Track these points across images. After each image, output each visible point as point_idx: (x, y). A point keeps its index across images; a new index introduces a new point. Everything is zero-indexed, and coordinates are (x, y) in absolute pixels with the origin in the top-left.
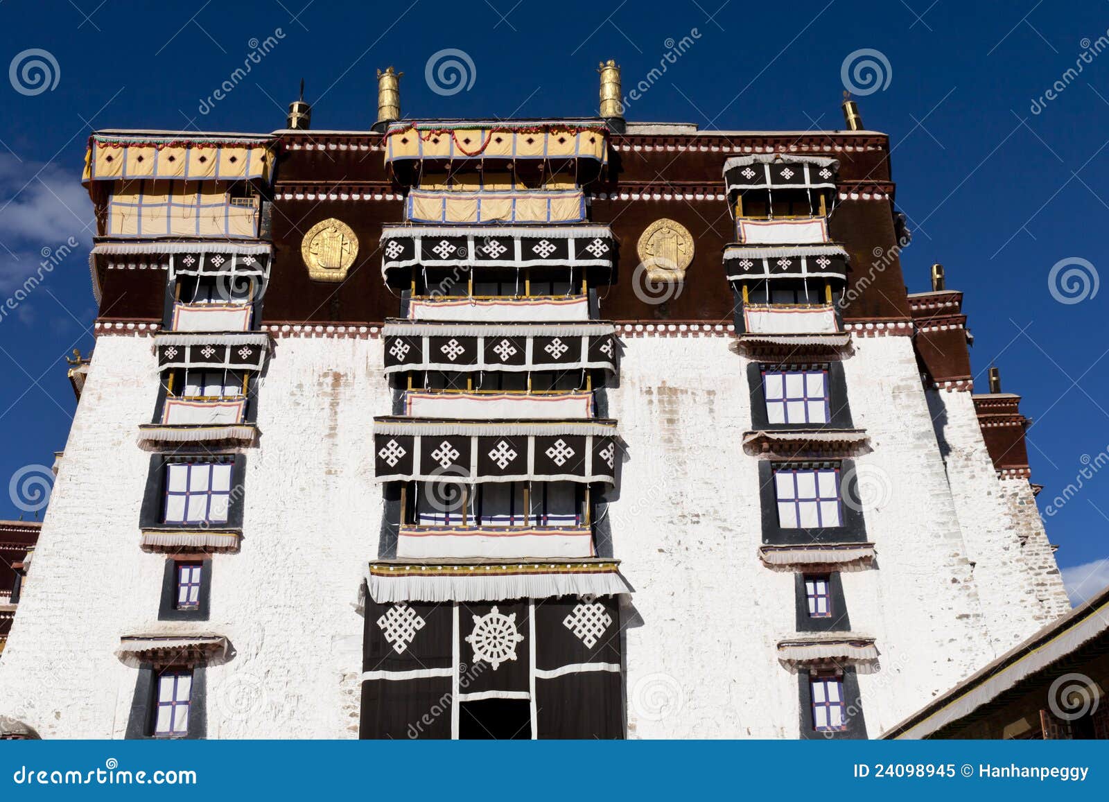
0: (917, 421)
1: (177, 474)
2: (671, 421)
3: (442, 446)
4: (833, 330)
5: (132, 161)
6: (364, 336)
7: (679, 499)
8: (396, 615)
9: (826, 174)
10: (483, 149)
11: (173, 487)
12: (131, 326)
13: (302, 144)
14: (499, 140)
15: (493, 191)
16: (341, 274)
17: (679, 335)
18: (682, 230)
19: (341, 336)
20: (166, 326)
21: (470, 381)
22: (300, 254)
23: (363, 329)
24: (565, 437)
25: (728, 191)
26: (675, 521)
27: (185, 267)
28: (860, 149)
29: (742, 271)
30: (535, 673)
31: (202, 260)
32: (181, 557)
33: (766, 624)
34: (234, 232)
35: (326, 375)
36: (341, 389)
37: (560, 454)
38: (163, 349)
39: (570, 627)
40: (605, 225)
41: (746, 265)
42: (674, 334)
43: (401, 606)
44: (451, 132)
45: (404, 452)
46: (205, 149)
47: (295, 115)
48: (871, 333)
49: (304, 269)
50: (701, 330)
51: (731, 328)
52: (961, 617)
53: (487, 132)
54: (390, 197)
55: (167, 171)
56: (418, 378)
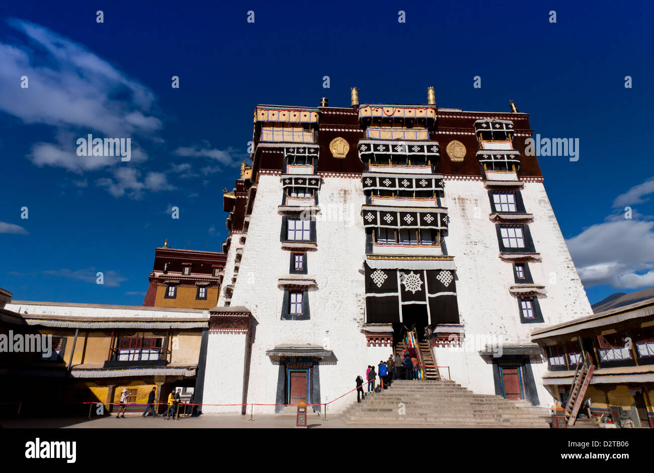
0: (548, 212)
1: (291, 224)
2: (463, 209)
3: (387, 215)
4: (517, 180)
5: (270, 115)
6: (353, 178)
7: (469, 236)
8: (377, 274)
9: (511, 126)
10: (393, 114)
11: (290, 228)
12: (272, 172)
13: (327, 112)
14: (399, 111)
15: (396, 129)
16: (344, 156)
17: (463, 180)
18: (461, 144)
19: (345, 177)
20: (284, 172)
21: (393, 194)
22: (329, 149)
23: (353, 175)
24: (430, 213)
25: (476, 131)
26: (468, 243)
27: (290, 152)
28: (519, 119)
29: (484, 159)
30: (428, 295)
31: (296, 150)
32: (296, 252)
33: (504, 280)
34: (306, 141)
35: (341, 190)
36: (347, 195)
37: (429, 219)
38: (284, 180)
39: (439, 279)
40: (436, 141)
41: (486, 157)
42: (461, 180)
43: (379, 270)
44: (382, 108)
45: (374, 217)
46: (296, 112)
47: (323, 102)
48: (529, 181)
49: (331, 154)
50: (471, 179)
51: (481, 178)
52: (572, 280)
53: (395, 108)
54: (358, 131)
55: (283, 119)
56: (375, 192)
